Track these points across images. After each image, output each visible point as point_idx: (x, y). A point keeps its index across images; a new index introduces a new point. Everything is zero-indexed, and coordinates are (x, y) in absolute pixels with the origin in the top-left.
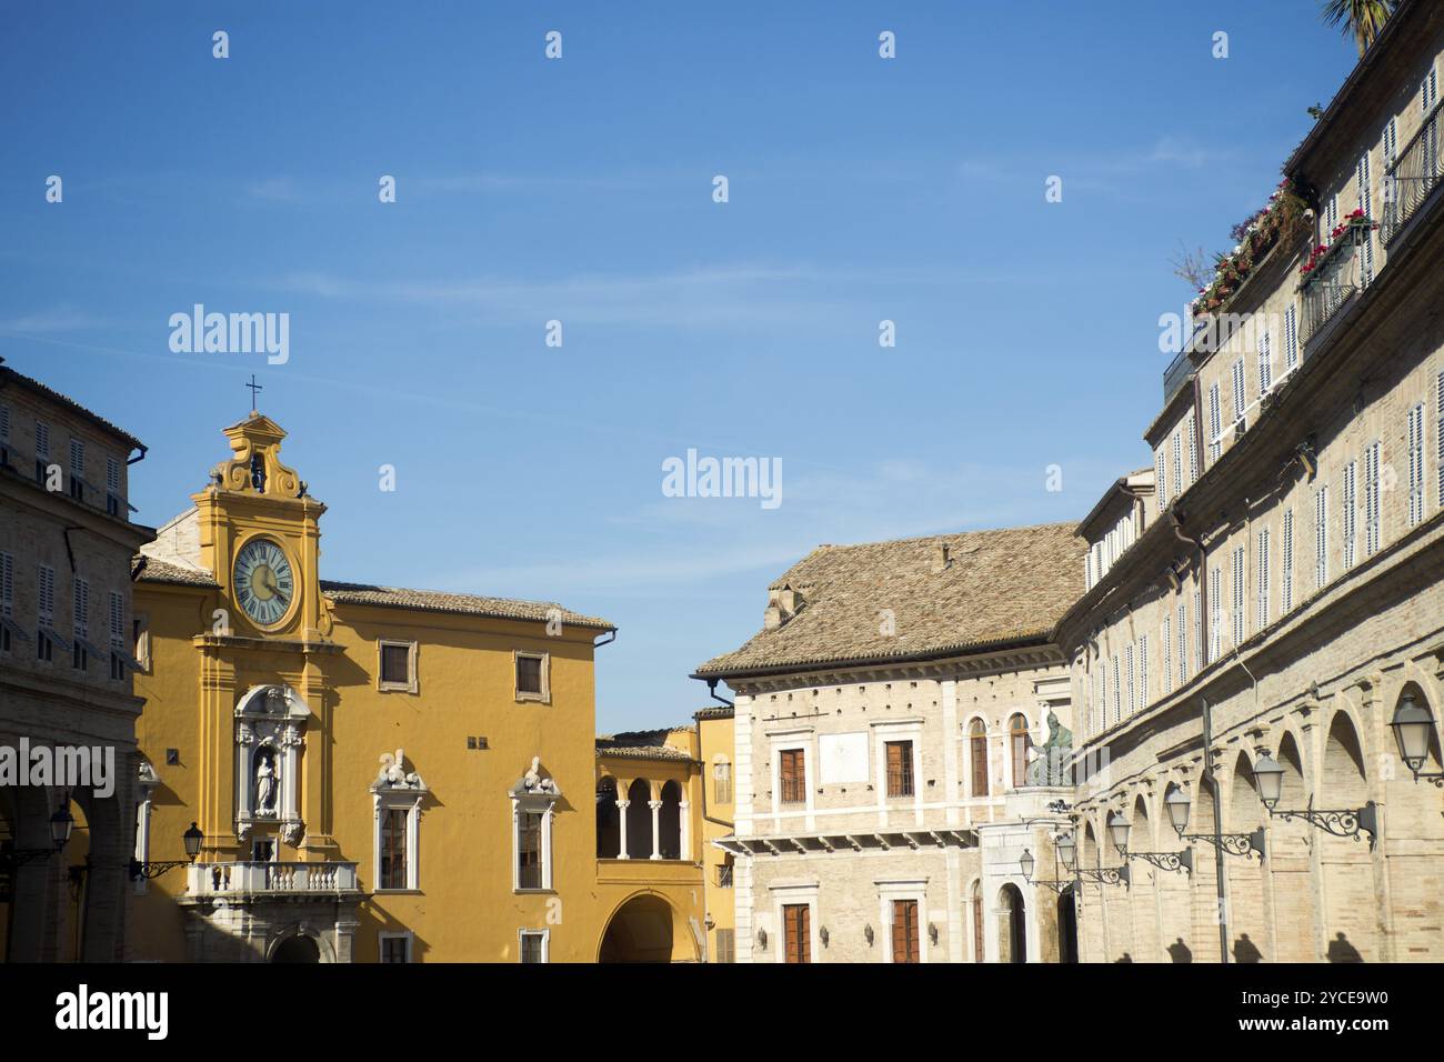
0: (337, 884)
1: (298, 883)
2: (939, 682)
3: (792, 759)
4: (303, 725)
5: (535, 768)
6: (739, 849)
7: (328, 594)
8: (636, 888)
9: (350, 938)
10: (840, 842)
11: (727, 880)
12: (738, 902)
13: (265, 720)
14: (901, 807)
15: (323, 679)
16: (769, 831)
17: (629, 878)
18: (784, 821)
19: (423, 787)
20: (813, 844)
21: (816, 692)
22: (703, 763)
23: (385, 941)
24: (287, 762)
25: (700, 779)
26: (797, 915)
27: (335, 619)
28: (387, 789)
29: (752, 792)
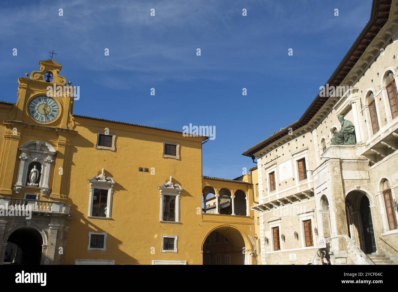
0: (52, 210)
2: (311, 132)
3: (272, 175)
4: (56, 155)
5: (171, 180)
8: (222, 224)
9: (57, 230)
12: (261, 228)
13: (36, 153)
14: (303, 184)
15: (67, 141)
17: (218, 220)
18: (270, 198)
19: (114, 182)
20: (276, 203)
21: (276, 150)
22: (253, 185)
23: (92, 235)
24: (46, 168)
25: (252, 190)
26: (276, 230)
27: (76, 123)
28: (95, 181)
29: (262, 190)
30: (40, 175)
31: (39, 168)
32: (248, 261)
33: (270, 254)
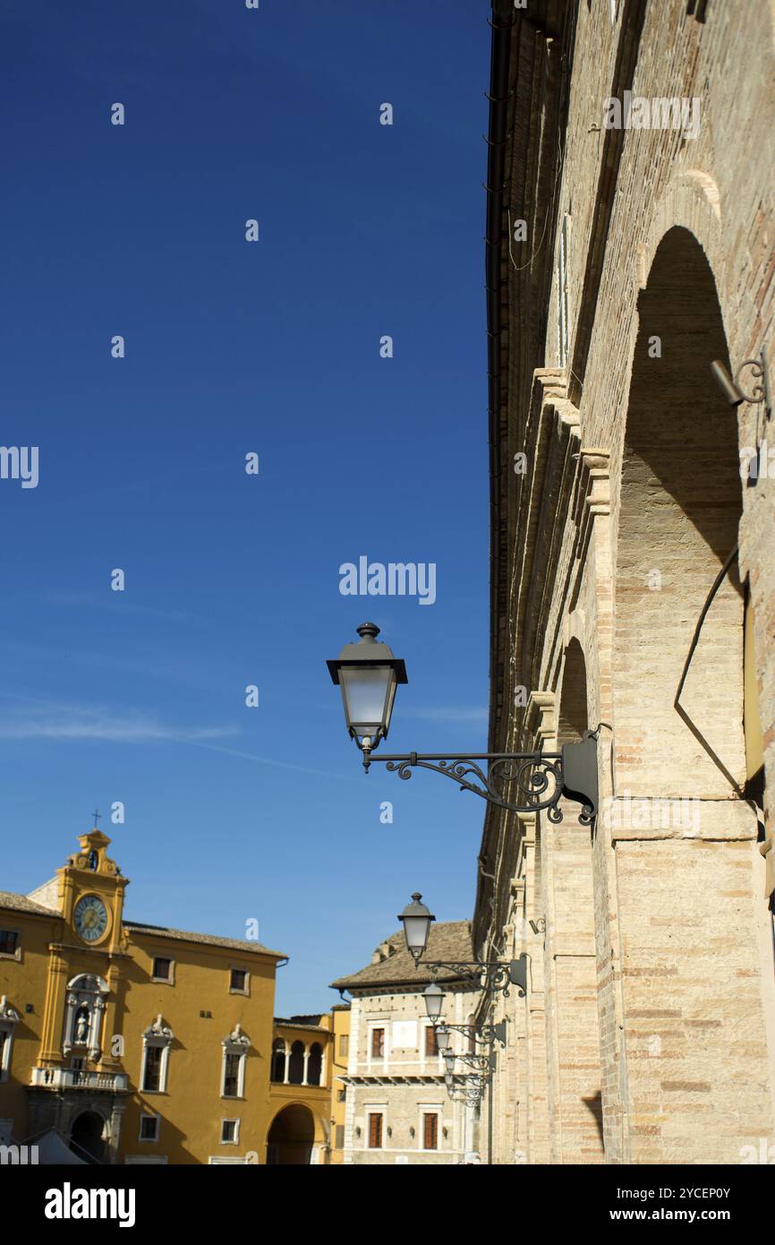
0: (115, 1085)
1: (93, 1083)
2: (455, 994)
3: (378, 1033)
4: (106, 997)
5: (237, 1030)
6: (349, 1081)
7: (126, 928)
8: (292, 1100)
10: (399, 1080)
11: (343, 1099)
12: (347, 1111)
13: (85, 993)
14: (432, 1062)
15: (119, 973)
16: (365, 1073)
17: (287, 1094)
18: (372, 1068)
19: (172, 1036)
20: (386, 1080)
21: (392, 998)
22: (334, 1035)
23: (144, 1119)
24: (95, 1016)
25: (332, 1044)
26: (376, 1120)
27: (130, 941)
28: (151, 1035)
29: (357, 1050)
30: (87, 1027)
31: (87, 1017)
32: (317, 1158)
33: (362, 1153)
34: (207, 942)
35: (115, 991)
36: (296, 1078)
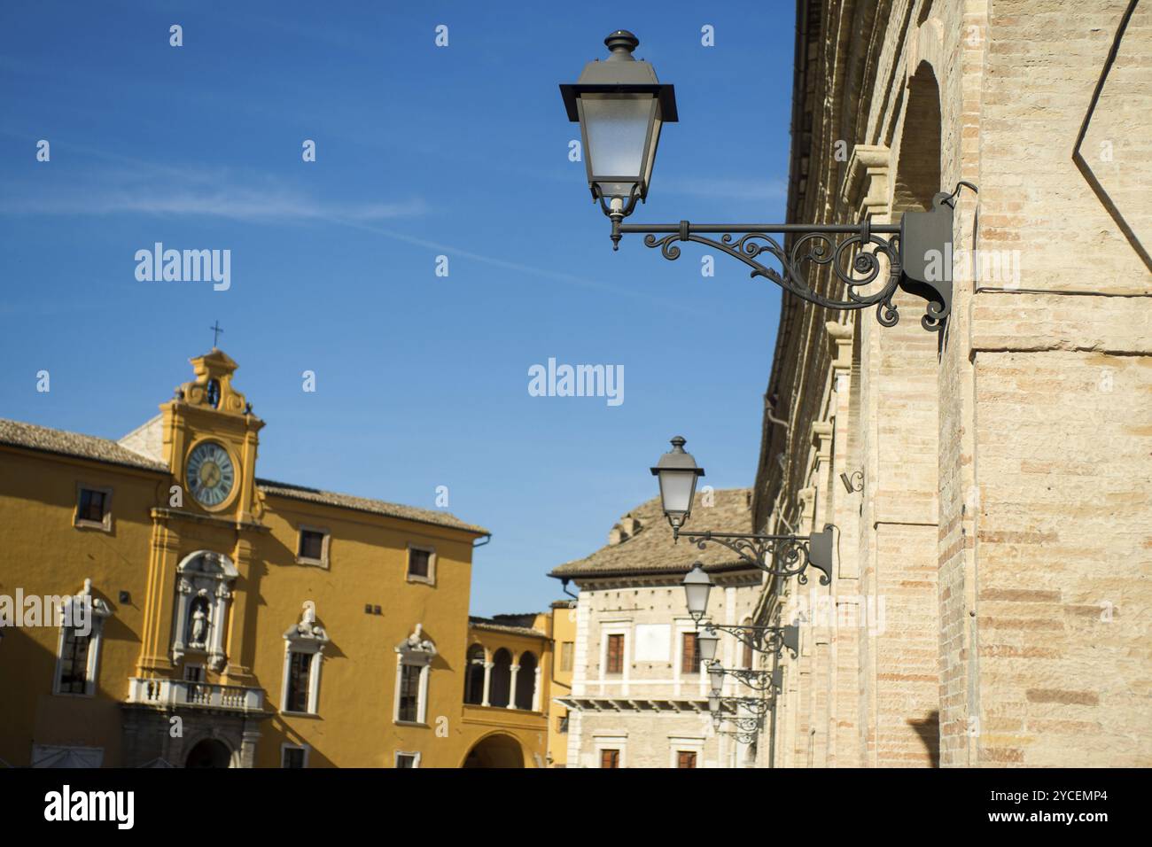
0: (246, 704)
1: (215, 700)
2: (725, 588)
3: (616, 641)
4: (232, 584)
5: (417, 632)
6: (573, 705)
7: (261, 488)
8: (493, 729)
9: (253, 745)
10: (644, 705)
11: (565, 729)
12: (570, 745)
13: (202, 577)
14: (690, 682)
15: (251, 550)
16: (595, 693)
17: (488, 720)
18: (607, 687)
19: (326, 638)
20: (625, 705)
21: (636, 593)
22: (554, 641)
23: (287, 750)
24: (218, 610)
25: (551, 654)
26: (610, 756)
27: (266, 507)
28: (296, 637)
29: (586, 663)
30: (206, 624)
31: (205, 610)
34: (375, 509)
35: (246, 575)
36: (499, 700)
